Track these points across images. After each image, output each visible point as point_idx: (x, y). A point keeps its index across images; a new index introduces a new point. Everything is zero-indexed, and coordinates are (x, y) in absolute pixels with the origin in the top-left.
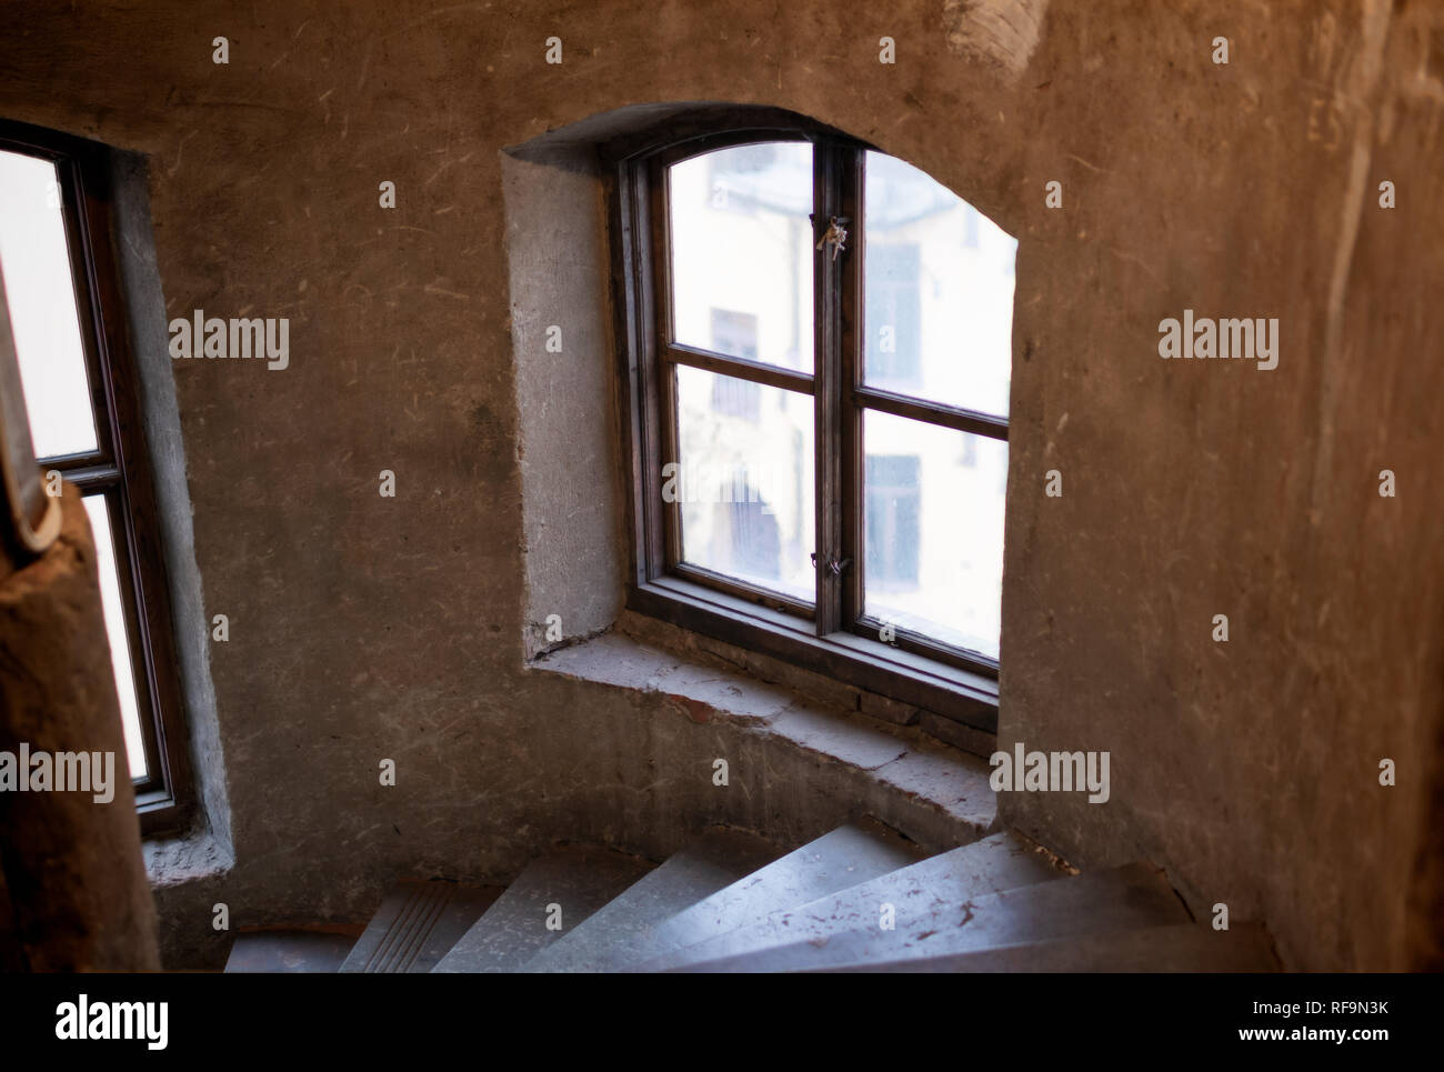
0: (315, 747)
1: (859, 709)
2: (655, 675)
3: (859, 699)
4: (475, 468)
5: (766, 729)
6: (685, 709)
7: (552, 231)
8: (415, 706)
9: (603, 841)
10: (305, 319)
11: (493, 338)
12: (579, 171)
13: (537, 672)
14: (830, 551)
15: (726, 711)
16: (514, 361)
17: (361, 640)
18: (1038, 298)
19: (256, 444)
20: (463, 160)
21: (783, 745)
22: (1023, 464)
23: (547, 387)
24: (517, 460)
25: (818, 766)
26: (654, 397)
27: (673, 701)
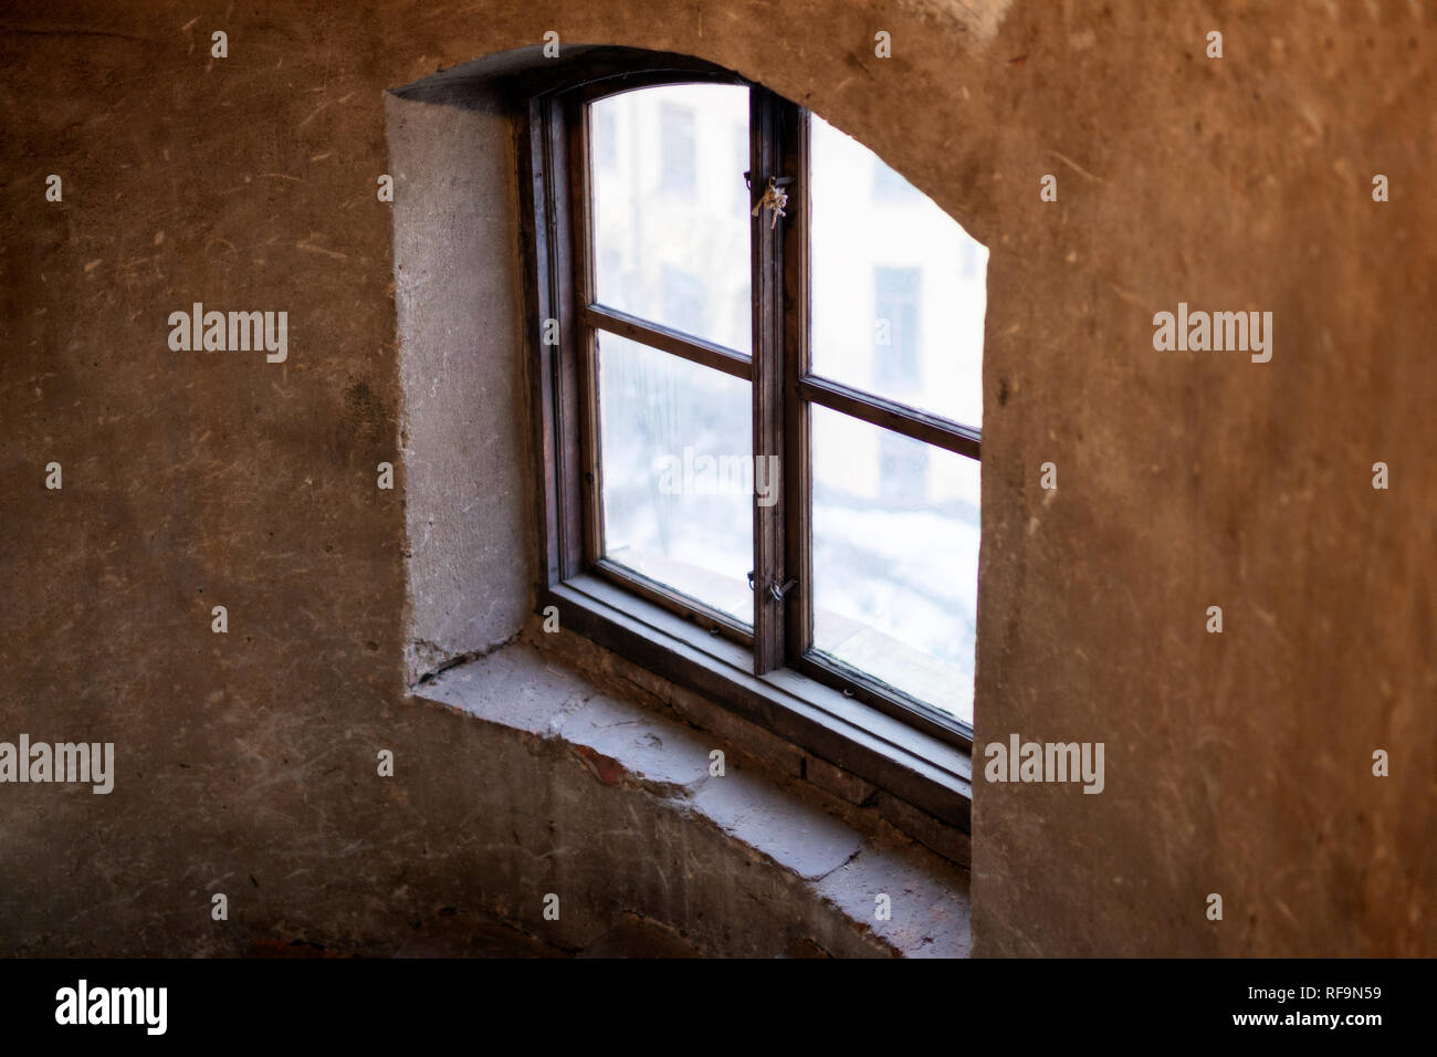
0: (160, 776)
1: (804, 775)
2: (560, 711)
3: (803, 763)
4: (351, 455)
5: (687, 803)
6: (590, 763)
7: (449, 179)
8: (278, 733)
9: (496, 914)
10: (161, 276)
11: (374, 305)
12: (482, 109)
13: (419, 701)
14: (770, 573)
15: (639, 774)
16: (398, 333)
17: (217, 652)
18: (1015, 328)
19: (100, 420)
20: (343, 100)
21: (706, 828)
22: (998, 537)
23: (439, 360)
24: (401, 449)
25: (748, 864)
26: (570, 366)
27: (578, 753)
